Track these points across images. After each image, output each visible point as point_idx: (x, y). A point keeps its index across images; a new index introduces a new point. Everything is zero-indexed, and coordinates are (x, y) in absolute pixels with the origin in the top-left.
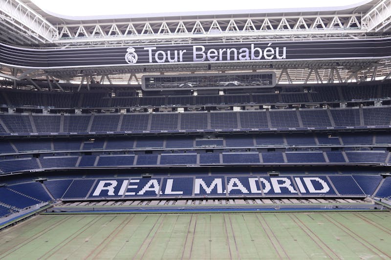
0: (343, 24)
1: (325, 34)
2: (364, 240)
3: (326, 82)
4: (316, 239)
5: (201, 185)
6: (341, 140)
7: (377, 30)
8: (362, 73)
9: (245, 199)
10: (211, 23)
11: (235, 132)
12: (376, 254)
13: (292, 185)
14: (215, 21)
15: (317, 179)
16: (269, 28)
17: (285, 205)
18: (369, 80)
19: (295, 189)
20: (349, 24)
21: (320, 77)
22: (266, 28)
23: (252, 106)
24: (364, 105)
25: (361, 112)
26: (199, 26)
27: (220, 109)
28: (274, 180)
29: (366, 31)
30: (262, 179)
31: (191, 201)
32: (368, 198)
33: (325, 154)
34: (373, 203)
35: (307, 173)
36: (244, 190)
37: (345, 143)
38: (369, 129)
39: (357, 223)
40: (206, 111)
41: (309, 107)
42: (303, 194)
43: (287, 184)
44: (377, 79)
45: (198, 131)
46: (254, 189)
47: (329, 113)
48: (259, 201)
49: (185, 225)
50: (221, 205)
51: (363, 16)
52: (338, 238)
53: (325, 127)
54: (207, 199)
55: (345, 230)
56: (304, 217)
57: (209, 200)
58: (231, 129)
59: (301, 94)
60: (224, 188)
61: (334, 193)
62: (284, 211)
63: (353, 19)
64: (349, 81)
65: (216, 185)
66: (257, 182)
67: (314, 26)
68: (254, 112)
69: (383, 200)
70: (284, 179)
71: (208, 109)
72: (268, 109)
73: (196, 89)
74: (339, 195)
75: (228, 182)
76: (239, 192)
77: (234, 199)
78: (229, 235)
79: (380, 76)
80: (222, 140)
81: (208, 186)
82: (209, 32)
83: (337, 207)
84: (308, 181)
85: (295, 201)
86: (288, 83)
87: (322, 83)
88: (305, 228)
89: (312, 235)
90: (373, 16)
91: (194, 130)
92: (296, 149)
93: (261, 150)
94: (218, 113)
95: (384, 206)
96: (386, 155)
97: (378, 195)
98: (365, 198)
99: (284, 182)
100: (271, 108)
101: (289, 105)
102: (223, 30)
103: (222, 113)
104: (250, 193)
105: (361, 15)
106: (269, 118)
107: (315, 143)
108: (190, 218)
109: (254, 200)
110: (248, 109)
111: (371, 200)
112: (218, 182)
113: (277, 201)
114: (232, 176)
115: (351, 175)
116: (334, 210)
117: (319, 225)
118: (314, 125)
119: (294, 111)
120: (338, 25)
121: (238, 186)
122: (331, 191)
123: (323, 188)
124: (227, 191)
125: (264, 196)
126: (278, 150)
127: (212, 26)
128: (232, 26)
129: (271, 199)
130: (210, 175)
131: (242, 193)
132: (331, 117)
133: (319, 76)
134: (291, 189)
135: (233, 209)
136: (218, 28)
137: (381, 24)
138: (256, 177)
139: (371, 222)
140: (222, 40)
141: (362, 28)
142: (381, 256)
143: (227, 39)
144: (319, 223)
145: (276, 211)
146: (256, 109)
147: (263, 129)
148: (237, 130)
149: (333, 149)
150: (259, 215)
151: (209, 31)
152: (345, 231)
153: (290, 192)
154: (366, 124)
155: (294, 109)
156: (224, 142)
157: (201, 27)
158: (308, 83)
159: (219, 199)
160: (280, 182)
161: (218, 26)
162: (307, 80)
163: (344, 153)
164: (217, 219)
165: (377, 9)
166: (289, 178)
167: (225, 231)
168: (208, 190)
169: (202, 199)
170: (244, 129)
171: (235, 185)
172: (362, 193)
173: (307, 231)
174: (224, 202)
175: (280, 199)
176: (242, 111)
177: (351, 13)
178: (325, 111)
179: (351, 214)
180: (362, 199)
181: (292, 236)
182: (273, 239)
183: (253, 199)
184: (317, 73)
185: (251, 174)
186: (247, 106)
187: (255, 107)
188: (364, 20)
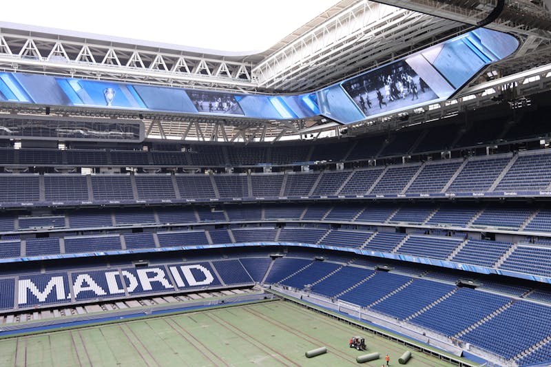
0: (231, 72)
1: (211, 83)
2: (254, 339)
3: (207, 139)
4: (201, 347)
5: (28, 290)
6: (226, 215)
7: (268, 87)
8: (250, 132)
9: (100, 304)
10: (53, 45)
11: (84, 206)
12: (268, 354)
13: (166, 277)
14: (59, 43)
15: (198, 267)
16: (138, 65)
17: (157, 306)
18: (257, 140)
19: (170, 283)
20: (238, 75)
21: (201, 133)
22: (135, 65)
23: (110, 168)
24: (252, 171)
25: (249, 180)
26: (32, 47)
27: (61, 171)
28: (142, 273)
29: (256, 86)
30: (125, 273)
31: (13, 316)
32: (257, 286)
33: (207, 233)
34: (263, 292)
35: (185, 260)
36: (99, 291)
37: (231, 219)
38: (258, 201)
39: (246, 320)
40: (37, 174)
41: (187, 171)
42: (181, 288)
43: (160, 277)
44: (267, 140)
45: (23, 204)
46: (113, 288)
47: (213, 181)
48: (121, 305)
49: (7, 358)
50: (64, 318)
51: (254, 68)
52: (228, 342)
53: (208, 198)
54: (39, 311)
55: (234, 329)
56: (183, 320)
57: (42, 312)
58: (78, 201)
59: (178, 154)
60: (67, 291)
61: (219, 284)
62: (157, 315)
63: (243, 68)
64: (236, 140)
65: (54, 287)
66: (117, 277)
67: (197, 71)
68: (113, 177)
69: (273, 287)
70: (155, 270)
71: (41, 171)
72: (133, 172)
73: (20, 138)
74: (225, 286)
75: (74, 281)
76: (91, 294)
77: (83, 306)
78: (82, 362)
79: (269, 136)
80: (63, 218)
81: (42, 290)
82: (48, 58)
83: (223, 302)
84: (186, 270)
85: (171, 299)
86: (159, 137)
87: (204, 141)
88: (186, 336)
89: (196, 343)
90: (264, 69)
91: (16, 203)
92: (172, 228)
93: (124, 231)
94: (57, 177)
95: (274, 295)
96: (275, 232)
97: (268, 281)
98: (253, 286)
99: (156, 274)
100: (138, 172)
101: (162, 168)
102: (71, 58)
103: (63, 177)
104: (109, 294)
105: (252, 65)
106: (134, 186)
107: (195, 220)
108: (15, 344)
109: (114, 304)
110: (103, 173)
111: (260, 288)
112: (57, 282)
113: (146, 301)
114: (79, 271)
115: (238, 259)
116: (220, 306)
117: (202, 328)
118: (194, 196)
119: (168, 177)
120: (225, 73)
121: (89, 286)
122: (216, 282)
123: (205, 278)
124: (73, 295)
125: (128, 296)
126: (148, 230)
127: (53, 50)
128: (85, 54)
129: (138, 299)
130: (43, 272)
131: (96, 296)
132: (214, 186)
133: (200, 130)
134: (166, 283)
135: (84, 321)
136: (63, 54)
137: (272, 81)
138: (116, 270)
139: (261, 316)
140: (69, 72)
141: (253, 81)
142: (273, 355)
143: (77, 73)
144: (203, 326)
145: (146, 317)
146: (115, 173)
147: (126, 201)
148: (88, 203)
149: (217, 226)
150: (123, 326)
151: (49, 56)
152: (233, 332)
153: (164, 288)
154: (255, 195)
155: (169, 174)
156: (67, 221)
157: (36, 48)
158: (187, 139)
159: (60, 308)
160: (151, 275)
161: (64, 51)
162: (185, 135)
163: (229, 231)
164: (61, 340)
165: (269, 62)
166: (162, 268)
167: (76, 357)
168: (42, 297)
169: (31, 312)
170: (98, 202)
171: (85, 284)
172: (251, 281)
173: (190, 339)
174: (68, 312)
175: (150, 298)
176: (95, 174)
177: (240, 61)
178: (208, 177)
179: (239, 309)
180: (250, 288)
181: (172, 349)
182: (146, 356)
183: (113, 302)
184: (198, 128)
185: (109, 267)
186: (103, 167)
187: (113, 170)
188: (255, 72)
